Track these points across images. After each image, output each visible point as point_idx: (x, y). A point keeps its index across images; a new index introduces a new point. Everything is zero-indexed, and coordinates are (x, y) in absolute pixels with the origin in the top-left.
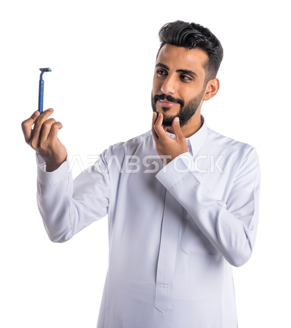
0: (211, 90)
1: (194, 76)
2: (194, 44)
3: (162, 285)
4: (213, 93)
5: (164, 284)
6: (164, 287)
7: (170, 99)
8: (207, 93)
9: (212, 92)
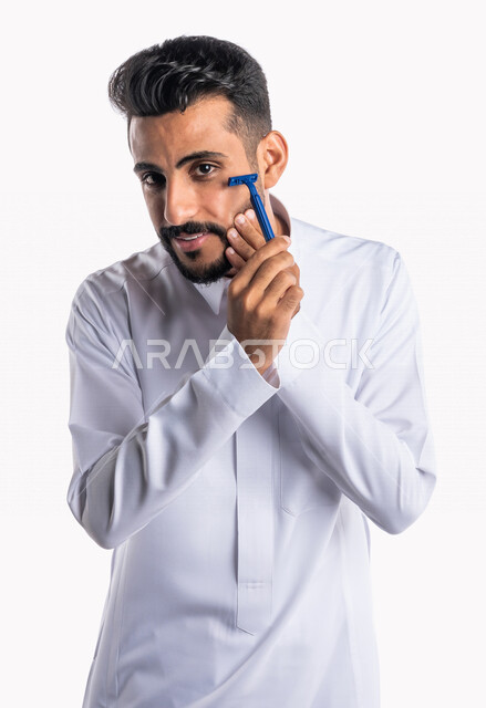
0: (271, 159)
1: (219, 159)
2: (183, 100)
3: (250, 584)
4: (279, 164)
5: (254, 582)
6: (254, 588)
7: (190, 228)
8: (267, 171)
9: (276, 162)
